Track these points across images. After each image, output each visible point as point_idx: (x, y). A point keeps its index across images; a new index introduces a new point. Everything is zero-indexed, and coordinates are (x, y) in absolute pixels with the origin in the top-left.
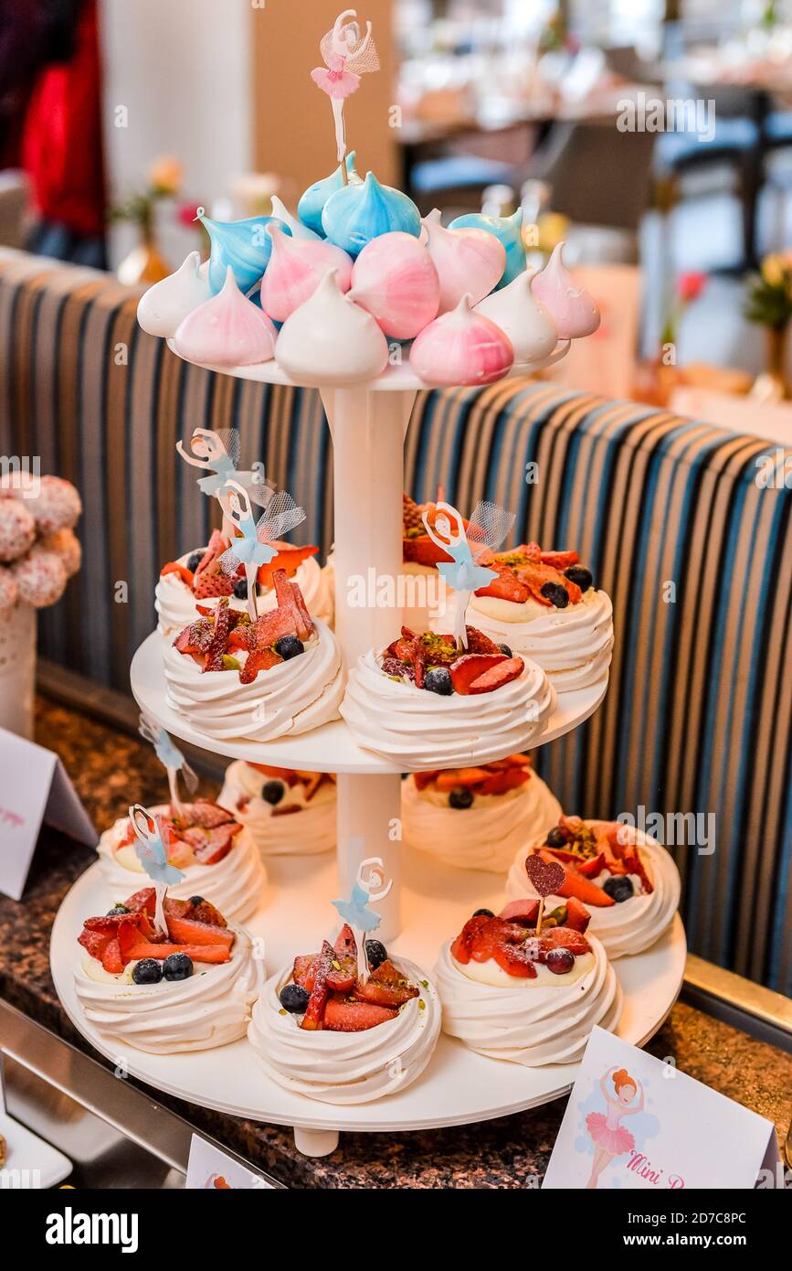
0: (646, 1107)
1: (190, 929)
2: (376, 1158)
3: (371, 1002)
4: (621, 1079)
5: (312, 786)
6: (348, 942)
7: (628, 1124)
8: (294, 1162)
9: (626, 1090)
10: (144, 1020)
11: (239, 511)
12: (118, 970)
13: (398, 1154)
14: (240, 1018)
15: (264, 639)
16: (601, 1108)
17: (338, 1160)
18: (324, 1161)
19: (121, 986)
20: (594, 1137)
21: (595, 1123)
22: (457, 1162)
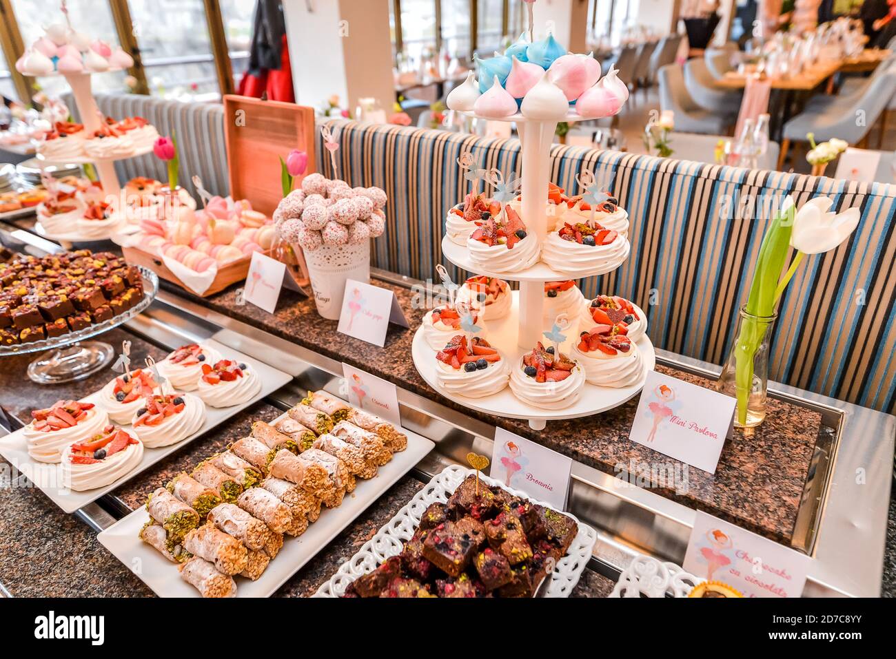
0: (676, 399)
1: (480, 349)
2: (561, 428)
3: (561, 369)
4: (663, 389)
5: (496, 294)
6: (541, 348)
7: (669, 405)
8: (531, 434)
9: (666, 393)
10: (473, 385)
11: (497, 181)
12: (458, 368)
13: (569, 426)
14: (507, 381)
15: (509, 231)
16: (655, 400)
17: (548, 430)
18: (543, 431)
19: (461, 373)
20: (653, 411)
21: (653, 406)
22: (592, 426)
